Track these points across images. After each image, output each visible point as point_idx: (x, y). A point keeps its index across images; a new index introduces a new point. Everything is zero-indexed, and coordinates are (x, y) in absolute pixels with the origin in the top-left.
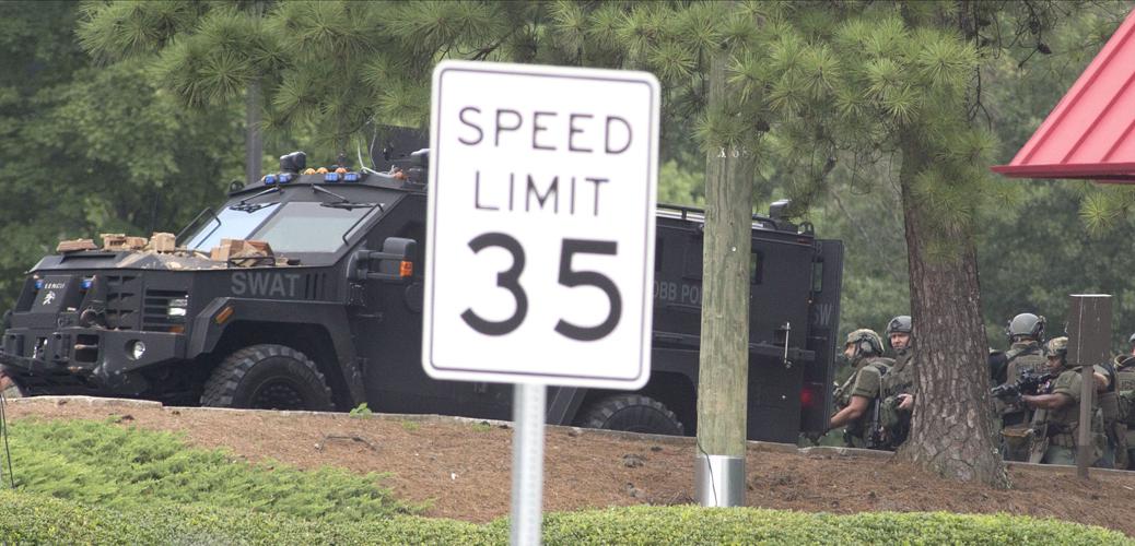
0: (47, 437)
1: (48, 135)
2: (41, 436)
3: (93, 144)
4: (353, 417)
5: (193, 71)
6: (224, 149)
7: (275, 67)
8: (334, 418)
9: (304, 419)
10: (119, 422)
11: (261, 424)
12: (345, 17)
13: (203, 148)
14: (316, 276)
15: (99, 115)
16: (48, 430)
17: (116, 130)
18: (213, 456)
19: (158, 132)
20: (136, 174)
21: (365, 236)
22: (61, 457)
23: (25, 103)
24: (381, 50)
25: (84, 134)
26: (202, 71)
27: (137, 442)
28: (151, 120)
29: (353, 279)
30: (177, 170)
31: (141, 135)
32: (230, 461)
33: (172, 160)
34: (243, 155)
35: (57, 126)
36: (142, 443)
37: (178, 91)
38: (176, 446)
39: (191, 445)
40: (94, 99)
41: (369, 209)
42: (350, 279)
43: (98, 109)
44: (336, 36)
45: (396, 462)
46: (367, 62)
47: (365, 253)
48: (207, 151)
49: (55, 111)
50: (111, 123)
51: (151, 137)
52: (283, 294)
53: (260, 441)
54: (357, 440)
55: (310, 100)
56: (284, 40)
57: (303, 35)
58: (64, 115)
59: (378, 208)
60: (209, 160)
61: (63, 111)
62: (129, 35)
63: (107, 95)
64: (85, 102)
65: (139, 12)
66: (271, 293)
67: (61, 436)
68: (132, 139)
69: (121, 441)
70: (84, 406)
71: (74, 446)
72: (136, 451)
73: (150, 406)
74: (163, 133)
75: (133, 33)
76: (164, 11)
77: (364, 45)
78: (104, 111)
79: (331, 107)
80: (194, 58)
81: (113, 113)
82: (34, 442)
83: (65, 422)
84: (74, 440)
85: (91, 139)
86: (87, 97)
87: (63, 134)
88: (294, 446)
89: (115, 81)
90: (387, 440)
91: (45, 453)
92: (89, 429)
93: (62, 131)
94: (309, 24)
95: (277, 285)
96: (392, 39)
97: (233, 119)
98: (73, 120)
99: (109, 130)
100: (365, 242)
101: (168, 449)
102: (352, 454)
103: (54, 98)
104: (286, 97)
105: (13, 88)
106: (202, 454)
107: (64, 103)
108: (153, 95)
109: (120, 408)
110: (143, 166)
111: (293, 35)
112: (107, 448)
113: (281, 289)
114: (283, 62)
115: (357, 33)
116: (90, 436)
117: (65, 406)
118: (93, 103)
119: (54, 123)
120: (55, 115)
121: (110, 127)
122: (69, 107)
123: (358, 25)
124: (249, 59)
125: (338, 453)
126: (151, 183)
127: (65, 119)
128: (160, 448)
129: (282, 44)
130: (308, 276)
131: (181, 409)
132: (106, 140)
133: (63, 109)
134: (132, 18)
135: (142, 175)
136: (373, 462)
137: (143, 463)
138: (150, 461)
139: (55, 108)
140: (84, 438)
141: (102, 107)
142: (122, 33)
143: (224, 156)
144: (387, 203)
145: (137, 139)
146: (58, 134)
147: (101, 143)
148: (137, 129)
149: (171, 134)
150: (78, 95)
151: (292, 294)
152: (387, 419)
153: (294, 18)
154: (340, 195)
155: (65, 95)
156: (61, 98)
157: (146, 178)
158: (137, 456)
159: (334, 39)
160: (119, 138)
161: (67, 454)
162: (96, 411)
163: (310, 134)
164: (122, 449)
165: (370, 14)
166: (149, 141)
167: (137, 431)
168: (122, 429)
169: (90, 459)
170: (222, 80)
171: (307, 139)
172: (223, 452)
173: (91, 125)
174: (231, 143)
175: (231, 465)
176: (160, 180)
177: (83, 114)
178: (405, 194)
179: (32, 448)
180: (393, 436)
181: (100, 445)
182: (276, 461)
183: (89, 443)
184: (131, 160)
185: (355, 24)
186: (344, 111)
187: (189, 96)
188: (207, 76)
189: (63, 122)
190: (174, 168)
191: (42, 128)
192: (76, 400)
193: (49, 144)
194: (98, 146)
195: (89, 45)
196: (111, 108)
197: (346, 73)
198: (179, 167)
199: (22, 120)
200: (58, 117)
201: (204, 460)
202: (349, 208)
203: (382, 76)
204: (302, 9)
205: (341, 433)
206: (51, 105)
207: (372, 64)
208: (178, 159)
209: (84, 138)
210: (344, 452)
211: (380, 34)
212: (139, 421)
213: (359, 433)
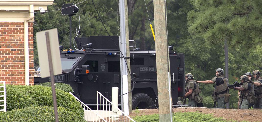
0: (183, 116)
1: (182, 50)
2: (182, 116)
3: (192, 52)
4: (250, 110)
5: (213, 37)
6: (221, 52)
7: (231, 35)
8: (245, 110)
9: (239, 110)
10: (199, 112)
11: (229, 112)
12: (245, 23)
13: (216, 52)
14: (68, 75)
15: (193, 46)
16: (183, 114)
17: (197, 49)
18: (219, 119)
19: (207, 49)
20: (202, 58)
21: (77, 65)
22: (186, 120)
23: (177, 43)
24: (254, 30)
25: (190, 50)
26: (215, 37)
27: (202, 116)
28: (205, 47)
29: (76, 75)
30: (211, 57)
31: (203, 50)
32: (223, 120)
33: (209, 55)
34: (224, 54)
35: (184, 48)
36: (204, 117)
37: (210, 41)
38: (211, 117)
39: (214, 117)
40: (192, 42)
41: (78, 59)
42: (75, 75)
43: (193, 44)
44: (243, 27)
45: (259, 119)
46: (250, 32)
47: (78, 69)
48: (217, 53)
49: (183, 45)
50: (196, 47)
51: (205, 50)
52: (60, 80)
53: (230, 116)
54: (250, 115)
55: (239, 42)
56: (232, 28)
57: (236, 27)
58: (186, 46)
59: (80, 58)
60: (217, 55)
61: (185, 45)
62: (199, 30)
63: (195, 41)
64: (190, 43)
65: (201, 25)
66: (58, 80)
67: (186, 116)
68: (201, 50)
69: (199, 116)
70: (191, 109)
71: (189, 118)
72: (202, 118)
73: (205, 108)
74: (208, 49)
75: (200, 29)
76: (206, 24)
77: (250, 29)
78: (194, 45)
79: (244, 43)
80: (213, 34)
81: (196, 45)
82: (180, 117)
83: (187, 112)
84: (189, 116)
85: (192, 51)
86: (191, 42)
87: (185, 50)
88: (237, 116)
89: (196, 38)
90: (257, 114)
91: (183, 119)
92: (192, 114)
93: (185, 49)
94: (237, 25)
95: (59, 78)
96: (256, 28)
97: (222, 46)
98: (188, 47)
99: (195, 49)
100: (78, 66)
101: (209, 118)
102: (249, 118)
103: (183, 42)
104: (234, 41)
105: (174, 40)
106: (217, 119)
107: (186, 43)
108: (205, 41)
109: (199, 109)
110: (203, 56)
111: (234, 27)
112: (196, 118)
113: (60, 79)
114: (232, 34)
115: (248, 26)
116: (192, 115)
117: (187, 109)
118: (192, 43)
119: (183, 48)
120: (183, 46)
121: (195, 48)
122: (187, 44)
123: (248, 25)
124: (225, 34)
125: (246, 118)
126: (205, 60)
127: (186, 47)
128: (208, 117)
129: (232, 29)
130: (66, 75)
131: (212, 109)
132: (195, 51)
133: (185, 44)
134: (199, 26)
135: (203, 58)
136: (254, 119)
137: (204, 121)
138: (206, 120)
139: (184, 44)
140: (191, 116)
141: (194, 44)
142: (197, 30)
143: (220, 54)
144: (82, 57)
145: (202, 51)
146: (184, 50)
147: (194, 52)
148: (201, 48)
149: (209, 49)
150: (188, 41)
151: (62, 80)
152: (257, 110)
153: (234, 24)
154: (71, 55)
155: (186, 41)
156: (185, 42)
157: (204, 59)
158: (203, 119)
159: (243, 28)
160: (198, 50)
161: (187, 119)
162: (194, 110)
163: (239, 48)
164: (199, 118)
165: (251, 22)
166: (204, 51)
167: (202, 114)
168: (199, 114)
169: (193, 120)
170: (220, 39)
171: (239, 50)
172: (221, 118)
173: (192, 48)
174: (222, 51)
175: (223, 121)
176: (207, 59)
177: (190, 46)
178: (85, 55)
179: (180, 118)
180: (258, 114)
181: (195, 117)
182: (233, 120)
183: (192, 117)
184: (200, 55)
185: (247, 24)
186: (246, 44)
187: (213, 42)
188: (216, 38)
189: (185, 47)
190: (210, 56)
191: (181, 49)
192: (189, 108)
193: (182, 52)
194: (193, 52)
195: (190, 32)
196: (196, 44)
197: (246, 36)
198: (211, 56)
199: (176, 47)
200: (184, 46)
201: (217, 120)
202: (73, 59)
203: (254, 36)
204: (236, 22)
205: (247, 113)
206: (183, 44)
207: (252, 33)
208: (211, 55)
209: (190, 51)
210: (248, 117)
211: (253, 27)
212: (203, 112)
213: (251, 113)
